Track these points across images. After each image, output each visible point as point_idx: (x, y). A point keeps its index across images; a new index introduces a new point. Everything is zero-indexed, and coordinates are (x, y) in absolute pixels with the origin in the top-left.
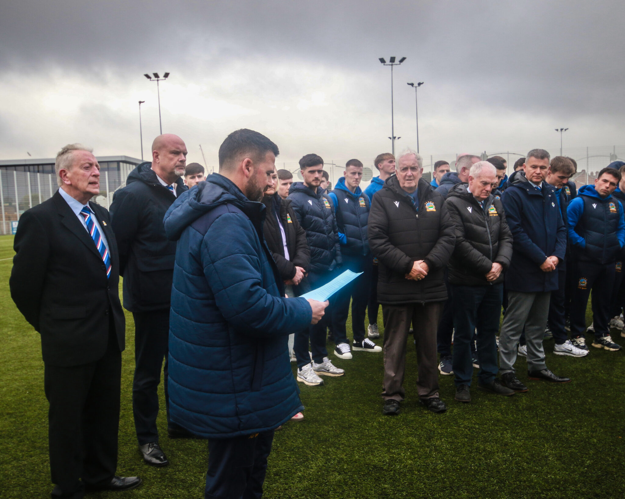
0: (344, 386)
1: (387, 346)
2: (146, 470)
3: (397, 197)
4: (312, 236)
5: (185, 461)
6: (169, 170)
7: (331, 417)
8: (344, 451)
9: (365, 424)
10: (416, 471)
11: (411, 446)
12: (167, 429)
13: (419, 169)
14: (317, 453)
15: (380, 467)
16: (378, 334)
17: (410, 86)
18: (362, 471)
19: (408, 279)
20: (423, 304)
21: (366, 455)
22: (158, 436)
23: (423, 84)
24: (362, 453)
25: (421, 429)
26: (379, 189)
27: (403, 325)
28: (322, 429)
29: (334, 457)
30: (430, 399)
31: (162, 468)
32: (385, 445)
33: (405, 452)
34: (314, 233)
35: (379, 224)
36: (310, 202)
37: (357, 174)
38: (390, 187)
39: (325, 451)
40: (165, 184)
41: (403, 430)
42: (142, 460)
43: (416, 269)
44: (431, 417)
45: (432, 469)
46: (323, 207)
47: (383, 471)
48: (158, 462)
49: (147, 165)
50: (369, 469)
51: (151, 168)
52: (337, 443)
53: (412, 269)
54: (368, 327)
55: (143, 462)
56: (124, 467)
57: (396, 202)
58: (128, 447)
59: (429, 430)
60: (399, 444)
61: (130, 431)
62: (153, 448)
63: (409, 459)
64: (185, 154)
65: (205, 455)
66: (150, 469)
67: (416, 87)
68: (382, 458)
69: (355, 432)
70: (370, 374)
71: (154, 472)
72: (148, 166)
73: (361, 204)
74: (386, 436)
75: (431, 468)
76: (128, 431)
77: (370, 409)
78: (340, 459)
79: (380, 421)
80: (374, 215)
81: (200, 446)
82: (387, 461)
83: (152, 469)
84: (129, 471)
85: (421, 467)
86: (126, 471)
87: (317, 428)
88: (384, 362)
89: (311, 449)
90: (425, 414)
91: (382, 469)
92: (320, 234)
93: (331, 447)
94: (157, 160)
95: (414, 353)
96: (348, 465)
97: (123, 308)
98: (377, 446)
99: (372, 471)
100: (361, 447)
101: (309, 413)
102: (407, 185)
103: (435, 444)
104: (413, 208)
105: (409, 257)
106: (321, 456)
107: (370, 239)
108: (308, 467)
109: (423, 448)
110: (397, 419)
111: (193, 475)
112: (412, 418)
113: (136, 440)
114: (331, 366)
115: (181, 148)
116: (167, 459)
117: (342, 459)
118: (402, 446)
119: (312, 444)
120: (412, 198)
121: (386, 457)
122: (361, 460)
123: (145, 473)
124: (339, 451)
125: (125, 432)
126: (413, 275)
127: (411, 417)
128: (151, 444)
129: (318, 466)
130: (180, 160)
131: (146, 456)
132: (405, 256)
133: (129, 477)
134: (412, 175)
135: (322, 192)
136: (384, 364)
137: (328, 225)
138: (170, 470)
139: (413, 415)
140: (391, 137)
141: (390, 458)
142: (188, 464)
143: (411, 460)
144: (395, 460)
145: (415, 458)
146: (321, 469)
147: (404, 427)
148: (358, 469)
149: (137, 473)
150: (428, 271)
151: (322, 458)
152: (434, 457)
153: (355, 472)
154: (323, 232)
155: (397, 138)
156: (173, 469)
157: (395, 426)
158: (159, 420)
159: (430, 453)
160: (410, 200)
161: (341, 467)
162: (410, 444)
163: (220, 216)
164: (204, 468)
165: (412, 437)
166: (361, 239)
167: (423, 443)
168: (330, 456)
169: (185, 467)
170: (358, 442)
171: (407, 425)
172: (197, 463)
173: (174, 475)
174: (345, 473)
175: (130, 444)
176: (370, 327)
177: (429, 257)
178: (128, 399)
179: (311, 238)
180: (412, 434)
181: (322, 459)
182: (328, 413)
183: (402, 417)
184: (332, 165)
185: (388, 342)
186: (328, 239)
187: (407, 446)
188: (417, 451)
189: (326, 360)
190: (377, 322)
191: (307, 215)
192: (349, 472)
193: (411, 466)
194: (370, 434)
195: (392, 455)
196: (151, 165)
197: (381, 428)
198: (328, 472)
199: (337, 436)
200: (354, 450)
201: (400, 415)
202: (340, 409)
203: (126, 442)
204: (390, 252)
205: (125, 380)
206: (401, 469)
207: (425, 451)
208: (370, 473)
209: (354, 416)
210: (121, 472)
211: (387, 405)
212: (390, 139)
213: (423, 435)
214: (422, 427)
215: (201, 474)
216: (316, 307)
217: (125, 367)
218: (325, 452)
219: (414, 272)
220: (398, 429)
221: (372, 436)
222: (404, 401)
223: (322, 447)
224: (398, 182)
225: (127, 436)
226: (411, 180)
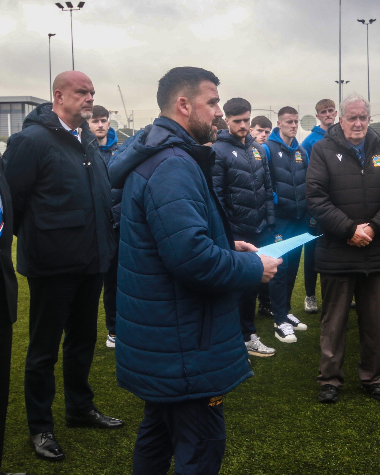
0: (274, 368)
1: (325, 322)
2: (37, 465)
3: (340, 149)
4: (236, 193)
5: (84, 455)
6: (74, 112)
7: (258, 404)
8: (271, 445)
9: (297, 413)
10: (353, 469)
11: (349, 440)
12: (64, 417)
13: (368, 118)
14: (240, 446)
15: (312, 465)
16: (316, 308)
17: (361, 23)
18: (291, 469)
19: (351, 244)
20: (367, 275)
21: (296, 450)
22: (53, 425)
23: (376, 21)
24: (292, 447)
25: (362, 420)
26: (319, 140)
27: (343, 298)
28: (246, 419)
29: (258, 451)
30: (373, 384)
31: (56, 462)
32: (318, 438)
33: (342, 447)
34: (238, 189)
35: (319, 180)
36: (235, 153)
37: (294, 123)
38: (333, 137)
39: (249, 444)
40: (68, 129)
41: (340, 420)
42: (33, 453)
43: (359, 235)
44: (374, 406)
45: (372, 468)
46: (251, 159)
47: (316, 469)
48: (52, 455)
49: (47, 106)
50: (299, 466)
51: (52, 110)
52: (263, 435)
53: (355, 235)
54: (305, 299)
55: (34, 455)
56: (12, 461)
57: (339, 155)
58: (18, 437)
59: (371, 422)
60: (336, 438)
61: (21, 419)
62: (47, 439)
63: (347, 455)
64: (93, 93)
65: (108, 448)
66: (42, 464)
67: (367, 24)
68: (315, 453)
69: (285, 422)
70: (306, 355)
71: (47, 468)
72: (48, 108)
73: (296, 159)
74: (320, 427)
75: (372, 466)
76: (19, 418)
77: (304, 396)
78: (266, 454)
79: (314, 410)
80: (313, 169)
81: (102, 437)
82: (321, 457)
83: (45, 463)
84: (17, 466)
85: (359, 465)
86: (13, 466)
87: (241, 417)
88: (321, 340)
89: (233, 442)
90: (368, 402)
91: (314, 466)
92: (246, 190)
93: (256, 440)
94: (60, 100)
95: (357, 330)
96: (275, 461)
97: (16, 273)
98: (310, 439)
99: (303, 469)
100: (291, 440)
101: (232, 399)
102: (354, 136)
103: (378, 438)
104: (358, 162)
105: (352, 219)
106: (243, 450)
107: (308, 197)
108: (228, 464)
109: (364, 442)
110: (334, 408)
111: (92, 472)
112: (352, 407)
113: (27, 429)
114: (260, 345)
115: (89, 87)
116: (62, 452)
117: (268, 454)
118: (338, 440)
119: (234, 436)
120: (357, 150)
121: (319, 452)
122: (290, 456)
123: (36, 468)
124: (265, 445)
125: (15, 419)
126: (355, 241)
127: (350, 406)
128: (44, 434)
129: (240, 462)
130: (87, 100)
131: (38, 448)
132: (346, 218)
133: (16, 473)
134: (361, 125)
135: (250, 141)
136: (321, 342)
137: (257, 180)
138: (66, 465)
139: (353, 403)
140: (338, 81)
141: (324, 454)
142: (87, 458)
143: (349, 456)
144: (331, 457)
145: (353, 454)
146: (243, 466)
147: (342, 417)
148: (287, 467)
149: (27, 469)
150: (373, 236)
151: (245, 452)
152: (375, 454)
153: (283, 469)
154: (249, 188)
155: (345, 82)
156: (70, 463)
157: (332, 416)
158: (55, 406)
159: (371, 448)
160: (355, 152)
161: (266, 464)
162: (348, 437)
163: (165, 159)
164: (106, 463)
165: (351, 429)
166: (294, 200)
167: (364, 437)
168: (254, 451)
169: (83, 462)
170: (288, 434)
171: (346, 415)
172: (98, 458)
173: (70, 471)
174: (271, 470)
175: (20, 433)
176: (307, 299)
177: (375, 220)
178: (21, 380)
179: (235, 195)
180: (351, 426)
181: (245, 454)
182: (254, 400)
183: (340, 405)
184: (269, 112)
185: (325, 317)
186: (255, 196)
187: (345, 440)
188: (356, 446)
189: (253, 338)
190: (316, 294)
191: (231, 168)
192: (276, 469)
193: (348, 464)
194: (302, 426)
195: (326, 451)
196: (52, 107)
197: (316, 418)
198: (251, 469)
199: (264, 427)
200: (282, 444)
201: (338, 403)
202: (268, 395)
203: (15, 431)
204: (329, 213)
205: (19, 358)
206: (337, 466)
207: (365, 445)
208: (301, 471)
209: (284, 404)
210: (7, 467)
211: (323, 391)
212: (337, 83)
213: (364, 427)
214: (363, 417)
215: (103, 471)
216: (268, 263)
217: (19, 343)
218: (248, 446)
219: (357, 237)
220: (336, 420)
221: (305, 427)
222: (343, 386)
223: (245, 440)
224: (342, 132)
225: (17, 424)
226: (359, 131)
